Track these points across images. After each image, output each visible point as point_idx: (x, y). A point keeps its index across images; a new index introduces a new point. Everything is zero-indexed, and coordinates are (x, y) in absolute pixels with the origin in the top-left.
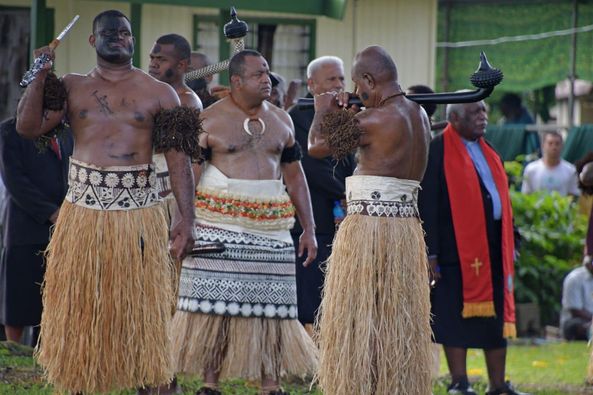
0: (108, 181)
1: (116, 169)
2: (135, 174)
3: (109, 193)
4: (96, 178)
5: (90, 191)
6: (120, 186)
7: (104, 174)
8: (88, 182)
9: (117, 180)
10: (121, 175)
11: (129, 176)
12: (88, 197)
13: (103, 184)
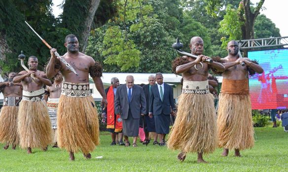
0: (79, 88)
1: (81, 84)
2: (86, 85)
3: (79, 92)
4: (75, 87)
5: (73, 91)
6: (83, 89)
7: (78, 86)
8: (72, 89)
9: (82, 88)
10: (83, 86)
11: (85, 86)
12: (72, 93)
13: (77, 89)
